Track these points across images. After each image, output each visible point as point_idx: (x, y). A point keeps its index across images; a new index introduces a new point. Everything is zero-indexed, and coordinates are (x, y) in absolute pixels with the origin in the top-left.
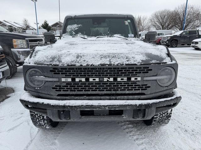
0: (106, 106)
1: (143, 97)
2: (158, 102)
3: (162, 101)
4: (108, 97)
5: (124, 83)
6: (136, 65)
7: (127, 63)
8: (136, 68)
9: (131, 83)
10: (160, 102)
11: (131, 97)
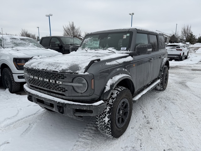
0: (43, 98)
1: (64, 97)
2: (72, 104)
3: (75, 104)
4: (46, 92)
5: (53, 84)
6: (57, 72)
7: (54, 70)
8: (57, 74)
9: (57, 85)
10: (74, 104)
11: (57, 95)
